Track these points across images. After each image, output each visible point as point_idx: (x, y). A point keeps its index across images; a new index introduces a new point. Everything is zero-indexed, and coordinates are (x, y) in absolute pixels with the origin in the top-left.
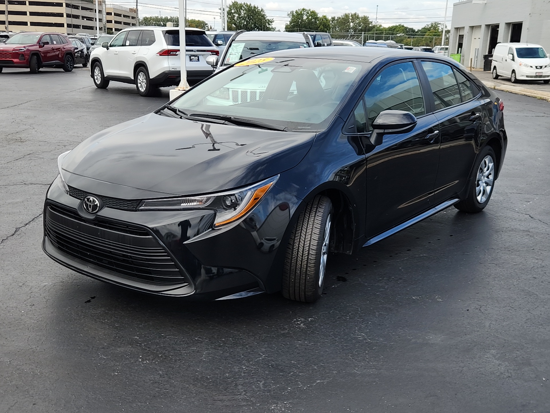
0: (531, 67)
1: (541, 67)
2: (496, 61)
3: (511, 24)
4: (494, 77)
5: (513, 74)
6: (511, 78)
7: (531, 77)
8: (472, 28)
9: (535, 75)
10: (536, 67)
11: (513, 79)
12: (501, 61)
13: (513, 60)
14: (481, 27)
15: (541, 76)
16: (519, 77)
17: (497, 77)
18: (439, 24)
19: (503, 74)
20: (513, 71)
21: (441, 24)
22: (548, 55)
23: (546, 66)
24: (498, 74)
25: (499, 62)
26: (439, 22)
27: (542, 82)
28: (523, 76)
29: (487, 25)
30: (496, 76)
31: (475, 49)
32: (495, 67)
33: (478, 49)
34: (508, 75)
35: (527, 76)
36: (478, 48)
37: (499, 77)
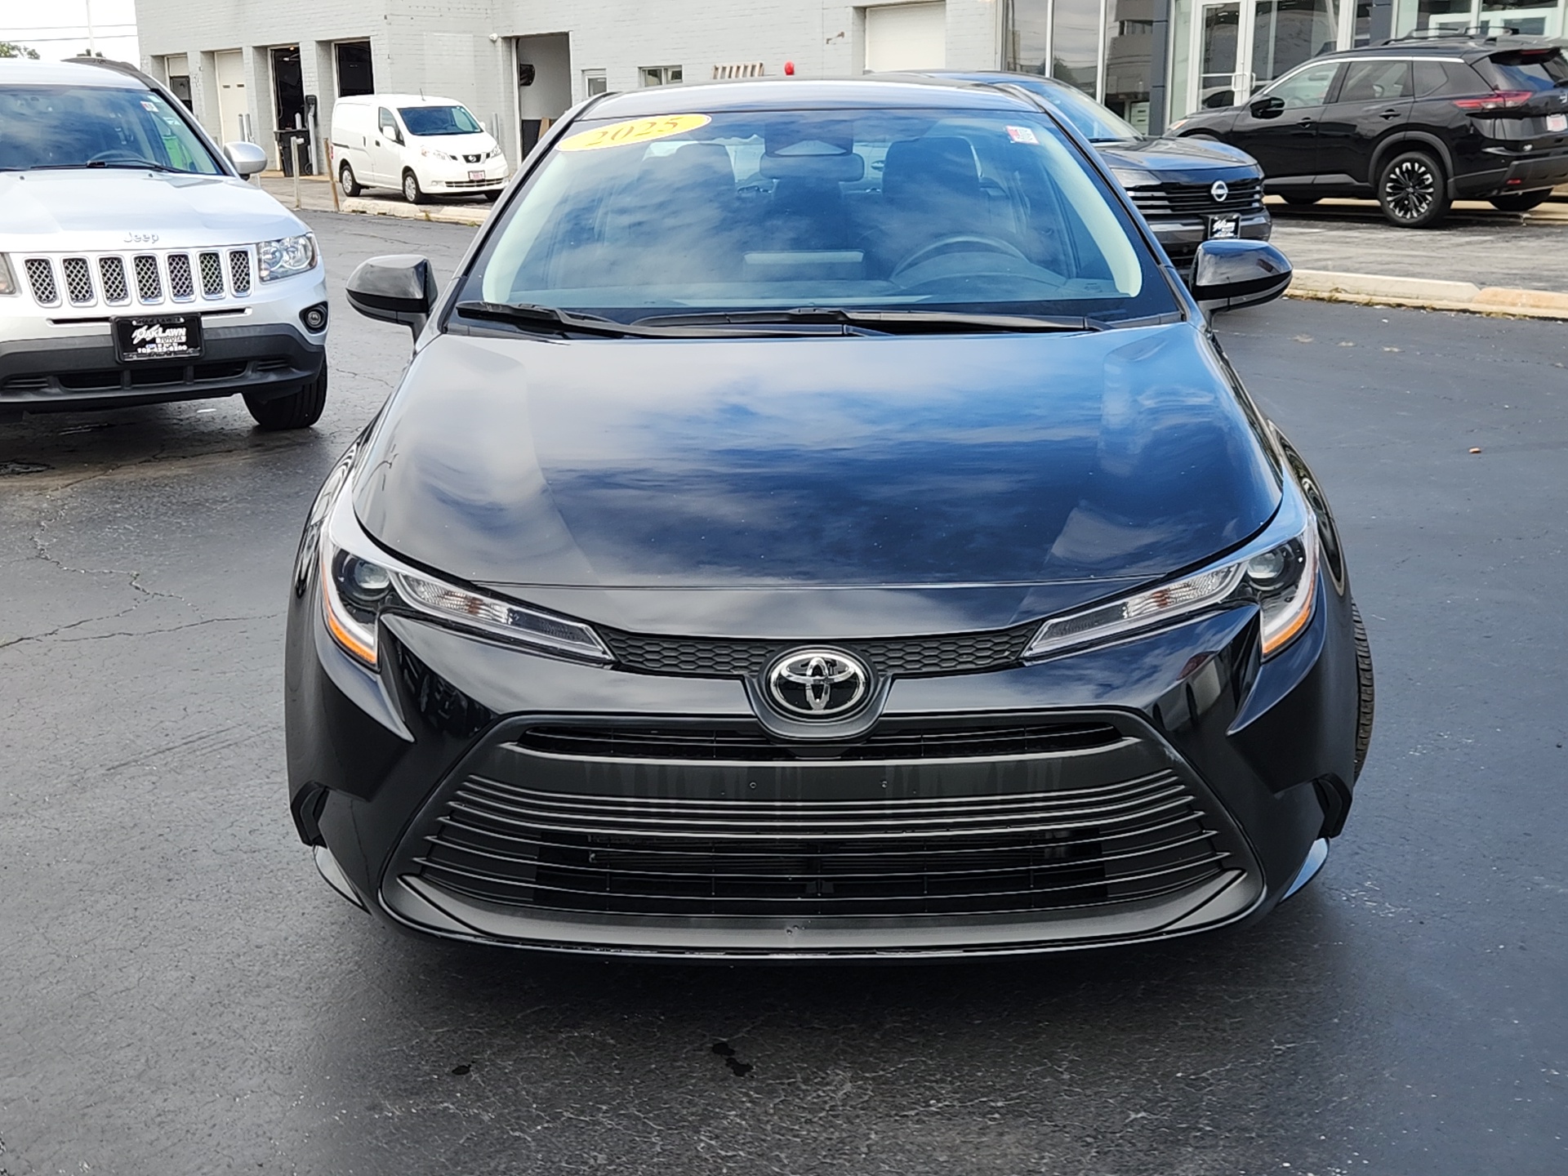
0: (454, 158)
1: (478, 158)
2: (346, 147)
3: (333, 45)
4: (348, 191)
5: (409, 180)
6: (404, 191)
7: (459, 184)
8: (210, 54)
9: (468, 180)
10: (466, 158)
11: (411, 193)
12: (363, 147)
13: (400, 140)
14: (241, 52)
15: (481, 182)
16: (426, 188)
17: (357, 190)
18: (13, 48)
19: (374, 181)
20: (408, 172)
21: (19, 50)
22: (482, 125)
23: (488, 156)
24: (358, 181)
25: (355, 149)
26: (13, 44)
27: (483, 196)
28: (437, 182)
29: (258, 49)
30: (352, 187)
31: (238, 118)
32: (345, 164)
33: (248, 115)
34: (389, 184)
35: (449, 184)
36: (247, 112)
37: (363, 191)
